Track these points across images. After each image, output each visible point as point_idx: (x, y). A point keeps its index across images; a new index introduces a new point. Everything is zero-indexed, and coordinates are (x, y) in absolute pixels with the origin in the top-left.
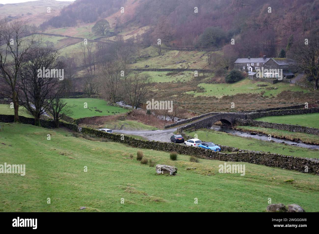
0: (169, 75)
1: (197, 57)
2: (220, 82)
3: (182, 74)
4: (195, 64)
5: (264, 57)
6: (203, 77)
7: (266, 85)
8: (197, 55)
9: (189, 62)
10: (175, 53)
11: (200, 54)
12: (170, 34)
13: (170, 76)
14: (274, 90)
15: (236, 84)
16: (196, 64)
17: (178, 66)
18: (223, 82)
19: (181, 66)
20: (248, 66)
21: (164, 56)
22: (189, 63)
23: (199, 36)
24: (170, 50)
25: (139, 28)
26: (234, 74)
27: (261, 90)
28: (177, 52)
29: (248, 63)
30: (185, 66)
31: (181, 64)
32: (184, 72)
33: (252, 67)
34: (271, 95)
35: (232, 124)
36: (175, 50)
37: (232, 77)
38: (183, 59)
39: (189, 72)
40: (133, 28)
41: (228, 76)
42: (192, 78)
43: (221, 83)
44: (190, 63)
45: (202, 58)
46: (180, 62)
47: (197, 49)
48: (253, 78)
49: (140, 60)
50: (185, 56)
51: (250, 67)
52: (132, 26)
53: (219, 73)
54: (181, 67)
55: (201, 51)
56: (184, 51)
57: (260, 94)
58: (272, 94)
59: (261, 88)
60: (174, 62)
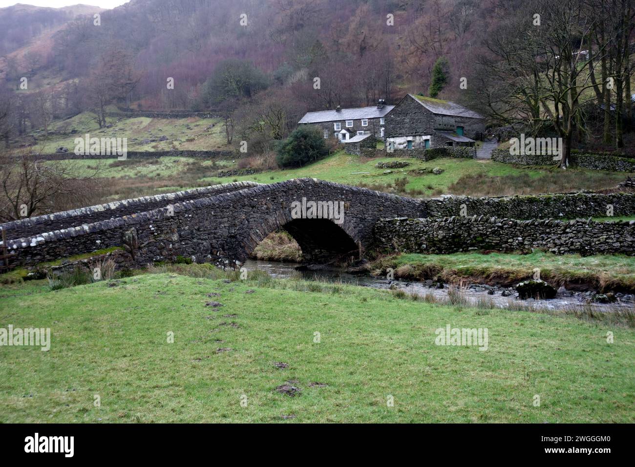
0: (118, 166)
1: (196, 129)
2: (261, 167)
3: (157, 162)
4: (192, 143)
5: (379, 103)
6: (212, 167)
7: (406, 165)
8: (197, 125)
9: (176, 140)
10: (141, 122)
11: (204, 123)
12: (129, 79)
13: (120, 168)
14: (432, 176)
15: (311, 169)
16: (194, 144)
17: (148, 148)
18: (271, 169)
19: (153, 147)
20: (335, 129)
21: (111, 129)
22: (174, 142)
23: (202, 83)
24: (130, 117)
25: (62, 81)
26: (302, 139)
27: (395, 176)
28: (146, 121)
29: (336, 121)
30: (163, 146)
31: (154, 144)
32: (161, 159)
33: (348, 130)
34: (430, 188)
35: (361, 249)
36: (142, 115)
37: (297, 149)
38: (161, 135)
39: (174, 158)
40: (48, 82)
41: (287, 145)
42: (180, 170)
43: (263, 172)
44: (179, 142)
45: (209, 130)
46: (153, 141)
47: (196, 113)
48: (358, 150)
49: (49, 139)
50: (165, 128)
51: (344, 131)
52: (44, 78)
53: (256, 148)
54: (152, 150)
55: (206, 118)
56: (164, 118)
57: (394, 185)
58: (434, 186)
59: (392, 172)
60: (136, 141)
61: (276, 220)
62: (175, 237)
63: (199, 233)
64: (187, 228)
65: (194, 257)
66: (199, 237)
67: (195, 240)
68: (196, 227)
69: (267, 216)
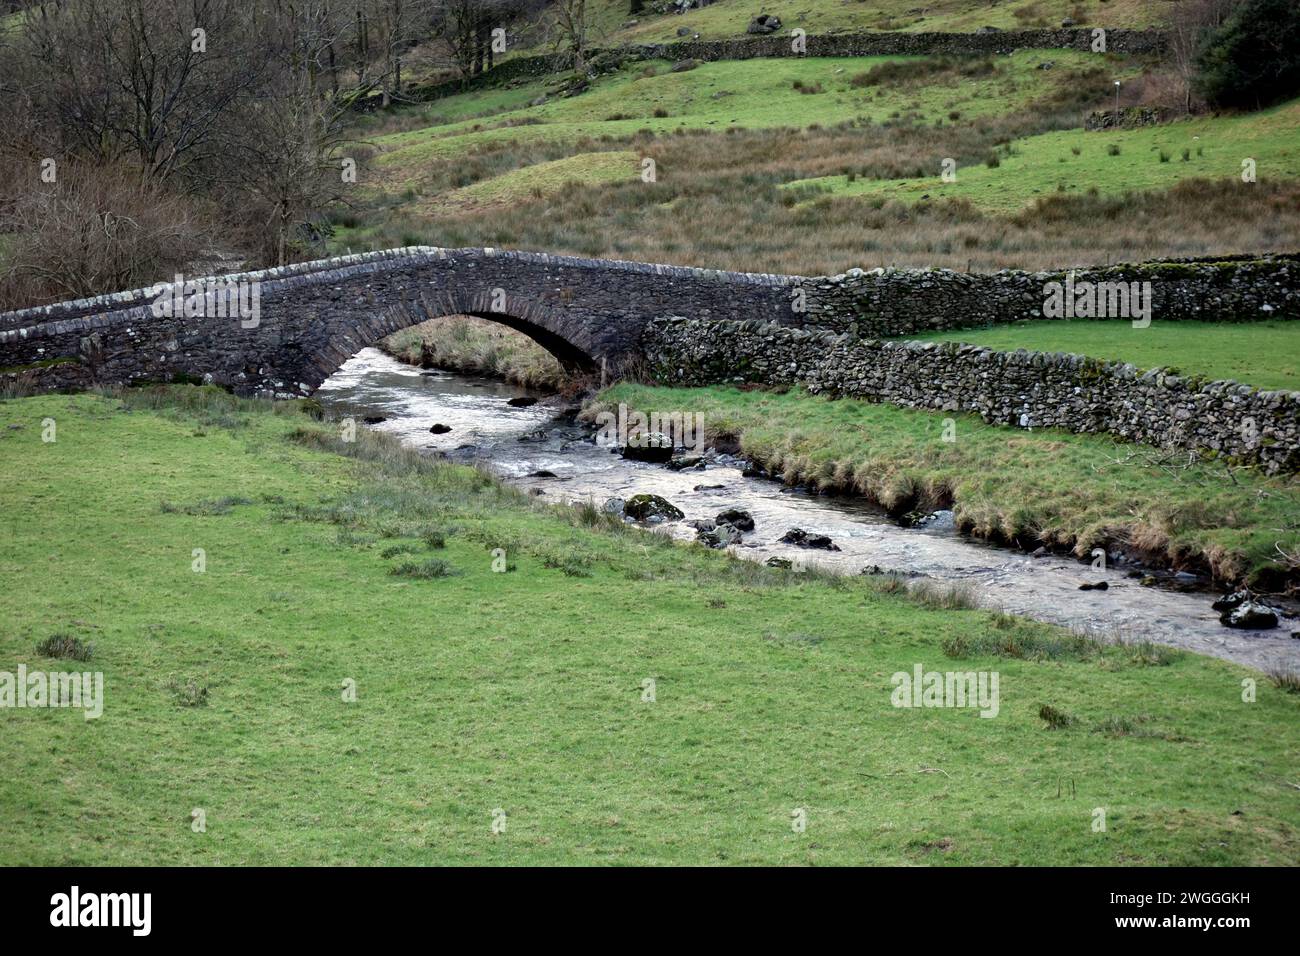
13: (875, 90)
35: (605, 371)
61: (387, 320)
62: (172, 346)
63: (220, 340)
64: (195, 332)
65: (209, 376)
66: (220, 346)
67: (212, 351)
68: (215, 332)
69: (369, 314)
